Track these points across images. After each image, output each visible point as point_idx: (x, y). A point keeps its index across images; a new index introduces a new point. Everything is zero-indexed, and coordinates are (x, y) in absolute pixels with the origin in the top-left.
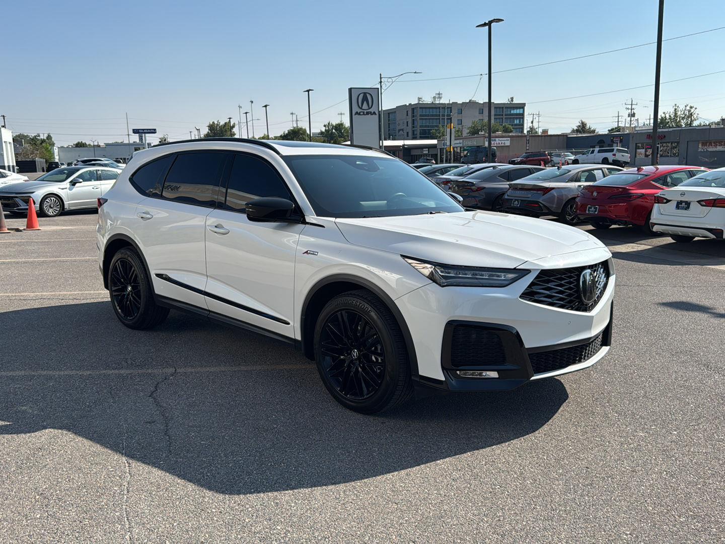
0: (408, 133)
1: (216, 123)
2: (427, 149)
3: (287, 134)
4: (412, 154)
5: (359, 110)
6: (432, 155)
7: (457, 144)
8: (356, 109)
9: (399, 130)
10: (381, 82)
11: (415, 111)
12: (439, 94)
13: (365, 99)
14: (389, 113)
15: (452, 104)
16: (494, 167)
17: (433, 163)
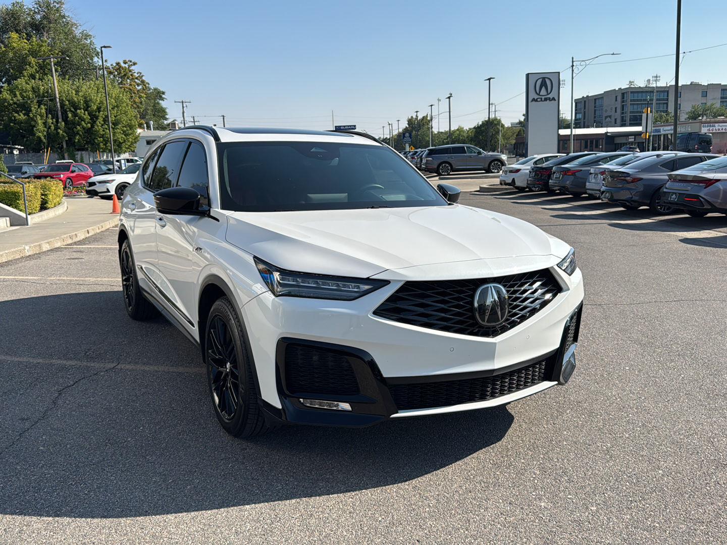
0: (616, 119)
1: (414, 117)
2: (633, 137)
3: (481, 125)
4: (615, 142)
5: (536, 97)
6: (638, 143)
7: (669, 130)
8: (533, 95)
9: (606, 117)
10: (573, 66)
11: (625, 95)
12: (656, 77)
13: (544, 84)
14: (595, 99)
15: (669, 87)
16: (658, 156)
17: (637, 152)
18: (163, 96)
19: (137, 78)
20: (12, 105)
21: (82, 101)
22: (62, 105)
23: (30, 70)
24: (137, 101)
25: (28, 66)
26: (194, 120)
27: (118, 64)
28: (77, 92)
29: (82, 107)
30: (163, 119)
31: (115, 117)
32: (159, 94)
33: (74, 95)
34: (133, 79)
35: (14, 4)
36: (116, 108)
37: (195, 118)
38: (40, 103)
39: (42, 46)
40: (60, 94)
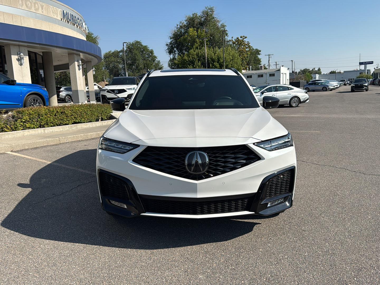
18: (260, 53)
19: (246, 45)
20: (188, 62)
21: (216, 58)
22: (208, 61)
23: (196, 45)
24: (245, 56)
25: (195, 43)
26: (276, 64)
27: (238, 38)
28: (215, 54)
29: (216, 61)
30: (259, 65)
31: (231, 65)
32: (258, 52)
33: (213, 55)
34: (244, 45)
35: (193, 14)
36: (232, 61)
37: (277, 63)
38: (199, 60)
39: (202, 33)
40: (208, 55)
